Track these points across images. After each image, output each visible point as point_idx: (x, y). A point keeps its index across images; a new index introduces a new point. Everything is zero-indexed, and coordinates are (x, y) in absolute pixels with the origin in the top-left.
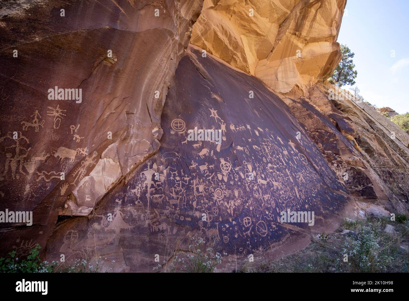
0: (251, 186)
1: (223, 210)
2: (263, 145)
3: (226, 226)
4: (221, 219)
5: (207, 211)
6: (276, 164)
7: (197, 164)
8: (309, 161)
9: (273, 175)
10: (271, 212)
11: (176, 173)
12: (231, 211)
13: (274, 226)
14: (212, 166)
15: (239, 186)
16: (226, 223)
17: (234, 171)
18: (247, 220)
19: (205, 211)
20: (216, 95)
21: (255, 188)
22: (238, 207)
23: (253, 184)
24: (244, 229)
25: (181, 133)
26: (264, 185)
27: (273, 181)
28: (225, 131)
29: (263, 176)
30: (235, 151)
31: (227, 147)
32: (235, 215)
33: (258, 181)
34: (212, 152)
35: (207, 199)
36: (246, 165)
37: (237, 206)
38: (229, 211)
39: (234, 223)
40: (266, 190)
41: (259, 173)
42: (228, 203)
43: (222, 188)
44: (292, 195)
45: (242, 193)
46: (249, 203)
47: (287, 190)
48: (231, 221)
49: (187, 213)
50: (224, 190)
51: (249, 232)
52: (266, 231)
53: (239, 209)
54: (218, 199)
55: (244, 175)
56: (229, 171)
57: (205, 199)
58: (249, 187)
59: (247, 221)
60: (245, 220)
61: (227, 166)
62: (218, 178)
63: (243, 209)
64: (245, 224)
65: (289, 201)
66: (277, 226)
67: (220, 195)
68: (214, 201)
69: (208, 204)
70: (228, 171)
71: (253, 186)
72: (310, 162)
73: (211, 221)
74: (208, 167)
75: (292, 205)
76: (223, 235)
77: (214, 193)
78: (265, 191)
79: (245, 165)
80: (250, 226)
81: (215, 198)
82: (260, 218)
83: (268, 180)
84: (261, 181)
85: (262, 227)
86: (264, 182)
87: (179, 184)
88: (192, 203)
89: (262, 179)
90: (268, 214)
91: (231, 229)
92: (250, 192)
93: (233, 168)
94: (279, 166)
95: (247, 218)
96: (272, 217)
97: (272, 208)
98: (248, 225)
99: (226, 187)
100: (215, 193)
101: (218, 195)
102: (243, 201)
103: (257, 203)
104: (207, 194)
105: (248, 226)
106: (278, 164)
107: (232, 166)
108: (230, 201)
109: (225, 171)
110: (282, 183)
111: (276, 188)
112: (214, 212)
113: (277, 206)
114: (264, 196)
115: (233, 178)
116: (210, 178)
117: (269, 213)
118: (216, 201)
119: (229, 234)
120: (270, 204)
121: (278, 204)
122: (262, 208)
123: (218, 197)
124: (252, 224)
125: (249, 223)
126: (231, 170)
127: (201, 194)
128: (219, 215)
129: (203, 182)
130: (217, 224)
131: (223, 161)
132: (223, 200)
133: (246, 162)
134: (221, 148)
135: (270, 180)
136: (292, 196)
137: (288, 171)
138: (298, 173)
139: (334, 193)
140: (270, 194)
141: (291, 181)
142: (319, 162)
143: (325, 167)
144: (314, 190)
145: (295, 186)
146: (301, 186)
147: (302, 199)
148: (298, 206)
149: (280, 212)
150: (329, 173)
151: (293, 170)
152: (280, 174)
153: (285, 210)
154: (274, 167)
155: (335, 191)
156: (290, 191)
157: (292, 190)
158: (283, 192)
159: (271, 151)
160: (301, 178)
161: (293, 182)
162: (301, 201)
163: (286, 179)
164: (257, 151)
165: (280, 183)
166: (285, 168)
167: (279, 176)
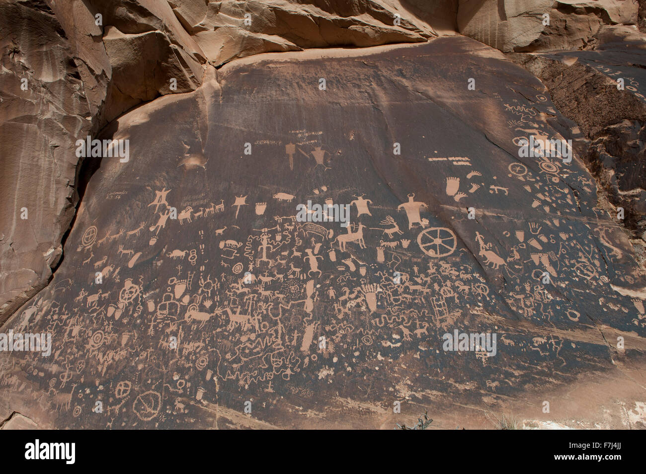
0: (161, 326)
1: (92, 366)
2: (261, 233)
3: (85, 391)
4: (82, 380)
5: (68, 366)
6: (275, 273)
7: (87, 294)
8: (462, 243)
9: (242, 300)
10: (187, 377)
11: (57, 309)
12: (103, 368)
13: (182, 406)
14: (107, 295)
15: (135, 326)
16: (88, 387)
17: (140, 299)
18: (123, 386)
19: (67, 365)
20: (194, 157)
21: (173, 328)
22: (117, 362)
23: (168, 322)
24: (111, 401)
25: (88, 247)
26: (200, 322)
27: (234, 313)
28: (162, 226)
29: (208, 304)
30: (162, 261)
31: (150, 257)
32: (107, 377)
33: (187, 315)
34: (118, 271)
35: (76, 348)
36: (173, 287)
37: (117, 360)
38: (100, 368)
39: (101, 387)
40: (198, 331)
41: (199, 299)
42: (103, 357)
43: (106, 330)
44: (283, 344)
45: (136, 338)
46: (141, 357)
47: (272, 332)
48: (97, 384)
49: (43, 366)
50: (107, 334)
51: (118, 406)
52: (156, 412)
53: (117, 367)
54: (93, 348)
55: (156, 306)
56: (131, 300)
57: (74, 346)
58: (155, 327)
59: (122, 388)
60: (121, 385)
61: (131, 292)
62: (106, 315)
63: (125, 367)
64: (116, 393)
65: (260, 358)
66: (187, 406)
67: (99, 341)
68: (85, 351)
69: (74, 355)
70: (129, 301)
71: (168, 325)
72: (466, 246)
73: (68, 380)
74: (101, 296)
75: (267, 366)
76: (76, 404)
77: (90, 337)
78: (196, 334)
79: (170, 286)
80: (125, 397)
81: (88, 347)
82: (154, 386)
83: (218, 311)
84: (194, 314)
85: (149, 402)
86: (204, 317)
87: (53, 325)
88: (55, 352)
89: (202, 309)
90: (177, 380)
91: (91, 396)
92: (153, 338)
93: (140, 295)
94: (286, 276)
95: (125, 384)
96: (184, 389)
97: (195, 368)
98: (123, 394)
99: (112, 328)
100: (92, 338)
101: (94, 343)
102: (130, 352)
103: (158, 359)
104: (81, 339)
105: (121, 396)
106: (283, 270)
107: (140, 292)
108: (108, 352)
109: (123, 301)
110: (265, 317)
111: (232, 329)
112: (78, 368)
113: (212, 365)
114: (186, 346)
115: (131, 312)
116: (95, 314)
117: (180, 379)
118: (88, 351)
119: (84, 405)
120: (194, 362)
121: (217, 361)
122: (166, 369)
123: (93, 344)
124: (129, 394)
125: (125, 391)
126: (136, 299)
127: (72, 339)
128: (84, 372)
129: (83, 320)
130: (75, 385)
131: (128, 284)
132: (99, 349)
133: (176, 280)
134: (137, 260)
135: (225, 313)
136: (281, 346)
137: (310, 287)
138: (359, 288)
139: (538, 336)
140: (204, 341)
141: (305, 309)
142: (536, 237)
143: (557, 254)
144: (406, 332)
145: (310, 322)
146: (343, 320)
147: (319, 355)
148: (289, 372)
149: (215, 378)
150: (578, 268)
151: (343, 281)
152: (274, 295)
153: (233, 377)
154: (260, 281)
155: (555, 329)
156: (283, 335)
157: (290, 331)
158: (253, 336)
159: (278, 245)
160: (359, 300)
161: (313, 311)
162: (310, 359)
163: (290, 305)
164: (224, 253)
165: (256, 317)
166: (308, 279)
167: (266, 300)
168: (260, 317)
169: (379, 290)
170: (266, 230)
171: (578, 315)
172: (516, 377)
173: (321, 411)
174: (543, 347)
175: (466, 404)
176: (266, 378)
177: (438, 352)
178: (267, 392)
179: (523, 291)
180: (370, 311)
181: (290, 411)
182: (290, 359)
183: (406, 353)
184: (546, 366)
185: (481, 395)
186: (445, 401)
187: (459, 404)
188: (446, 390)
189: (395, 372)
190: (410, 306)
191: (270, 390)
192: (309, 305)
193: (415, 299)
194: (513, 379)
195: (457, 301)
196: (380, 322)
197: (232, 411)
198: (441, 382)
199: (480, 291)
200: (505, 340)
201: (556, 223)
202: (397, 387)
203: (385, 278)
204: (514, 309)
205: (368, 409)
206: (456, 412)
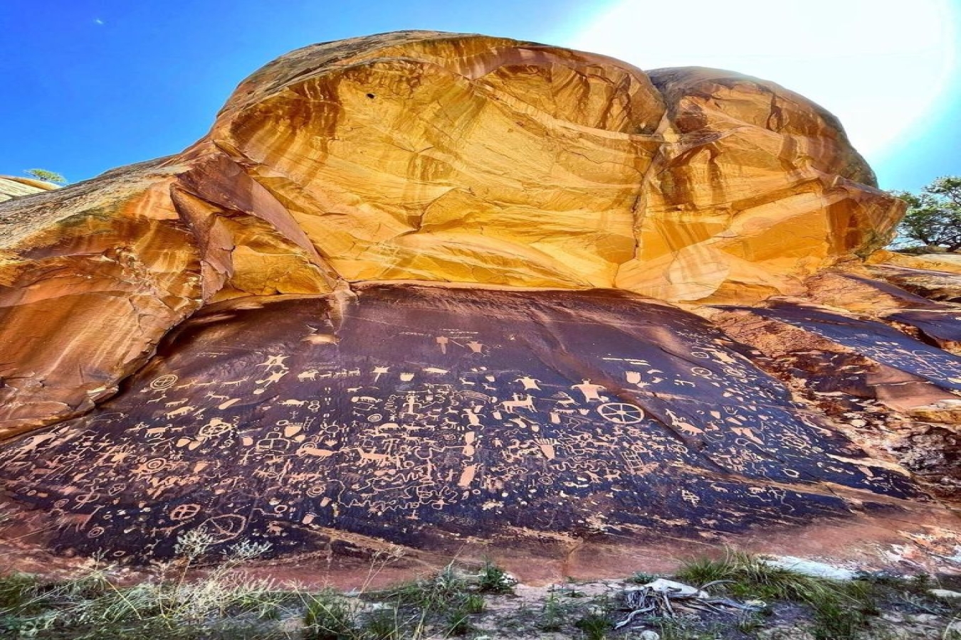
0: (259, 458)
2: (407, 394)
6: (425, 424)
8: (651, 416)
9: (379, 442)
10: (291, 503)
14: (179, 429)
17: (232, 435)
20: (322, 336)
23: (270, 455)
25: (159, 390)
26: (317, 458)
27: (367, 452)
28: (274, 381)
29: (331, 443)
30: (269, 407)
31: (252, 403)
33: (299, 451)
36: (283, 427)
37: (182, 484)
40: (314, 465)
41: (319, 439)
44: (433, 480)
45: (218, 467)
46: (223, 483)
47: (419, 470)
52: (235, 534)
53: (181, 491)
55: (255, 442)
58: (250, 458)
61: (219, 429)
65: (403, 489)
66: (288, 530)
75: (410, 497)
76: (97, 524)
78: (310, 467)
79: (278, 426)
82: (237, 510)
83: (345, 449)
84: (310, 451)
85: (226, 525)
86: (325, 454)
89: (322, 447)
93: (232, 431)
94: (438, 428)
97: (305, 496)
102: (206, 478)
106: (435, 423)
107: (233, 429)
110: (410, 458)
111: (363, 465)
113: (332, 494)
114: (294, 476)
115: (215, 445)
117: (280, 504)
120: (304, 490)
121: (339, 490)
126: (225, 435)
131: (216, 422)
133: (288, 422)
134: (233, 404)
135: (355, 452)
136: (430, 482)
137: (470, 437)
138: (532, 441)
139: (755, 486)
140: (322, 473)
141: (463, 453)
142: (734, 417)
143: (759, 428)
144: (594, 476)
145: (470, 464)
146: (513, 464)
147: (482, 490)
148: (441, 502)
149: (333, 505)
150: (785, 440)
151: (511, 434)
152: (422, 440)
153: (362, 505)
154: (404, 429)
155: (773, 482)
156: (433, 473)
157: (444, 470)
158: (392, 472)
159: (429, 403)
160: (533, 450)
161: (474, 455)
162: (471, 493)
163: (444, 448)
164: (357, 405)
165: (397, 456)
166: (467, 430)
167: (412, 444)
168: (402, 457)
169: (556, 443)
170: (414, 392)
171: (797, 473)
172: (736, 517)
173: (487, 537)
174: (763, 495)
175: (679, 537)
176: (409, 506)
177: (635, 493)
178: (410, 520)
179: (729, 452)
180: (547, 458)
181: (442, 536)
182: (443, 492)
183: (595, 492)
184: (772, 511)
185: (697, 530)
186: (652, 534)
187: (669, 537)
188: (651, 525)
189: (584, 507)
190: (596, 457)
191: (414, 517)
192: (469, 451)
193: (601, 452)
194: (734, 519)
195: (652, 456)
196: (561, 467)
197: (355, 535)
198: (644, 518)
199: (678, 451)
200: (716, 488)
201: (754, 408)
202: (588, 520)
203: (563, 435)
204: (722, 465)
205: (552, 538)
206: (668, 544)
